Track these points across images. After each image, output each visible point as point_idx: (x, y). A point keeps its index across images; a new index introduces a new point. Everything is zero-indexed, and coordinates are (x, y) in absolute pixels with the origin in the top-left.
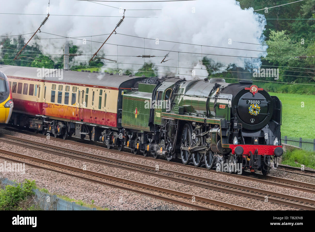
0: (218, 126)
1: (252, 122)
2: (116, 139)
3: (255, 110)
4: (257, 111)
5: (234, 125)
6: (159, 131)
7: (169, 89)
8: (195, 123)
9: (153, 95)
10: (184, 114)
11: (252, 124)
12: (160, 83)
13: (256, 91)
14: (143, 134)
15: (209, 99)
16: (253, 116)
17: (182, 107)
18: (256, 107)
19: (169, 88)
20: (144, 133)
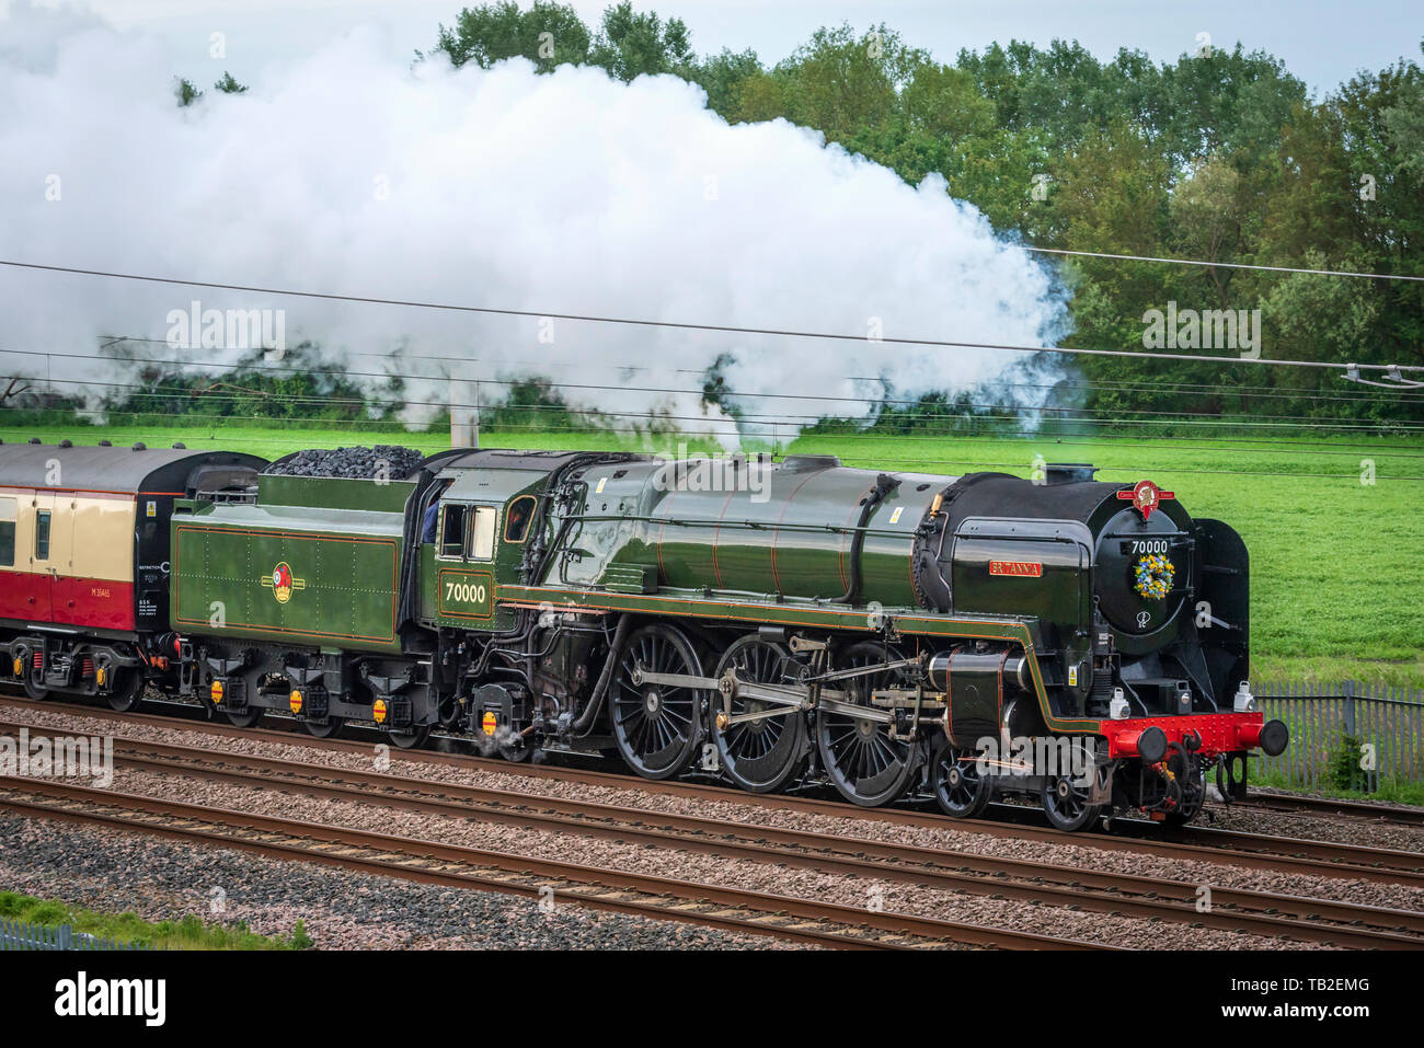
0: (986, 644)
1: (1142, 624)
2: (114, 670)
3: (1155, 576)
4: (1165, 579)
5: (1100, 643)
6: (460, 652)
7: (523, 499)
8: (781, 630)
9: (407, 519)
10: (658, 592)
11: (1143, 632)
12: (434, 474)
13: (1152, 502)
14: (340, 660)
15: (859, 537)
16: (1149, 603)
17: (654, 566)
18: (1161, 565)
19: (524, 492)
20: (342, 656)
